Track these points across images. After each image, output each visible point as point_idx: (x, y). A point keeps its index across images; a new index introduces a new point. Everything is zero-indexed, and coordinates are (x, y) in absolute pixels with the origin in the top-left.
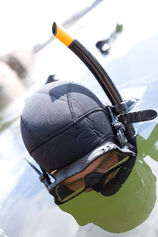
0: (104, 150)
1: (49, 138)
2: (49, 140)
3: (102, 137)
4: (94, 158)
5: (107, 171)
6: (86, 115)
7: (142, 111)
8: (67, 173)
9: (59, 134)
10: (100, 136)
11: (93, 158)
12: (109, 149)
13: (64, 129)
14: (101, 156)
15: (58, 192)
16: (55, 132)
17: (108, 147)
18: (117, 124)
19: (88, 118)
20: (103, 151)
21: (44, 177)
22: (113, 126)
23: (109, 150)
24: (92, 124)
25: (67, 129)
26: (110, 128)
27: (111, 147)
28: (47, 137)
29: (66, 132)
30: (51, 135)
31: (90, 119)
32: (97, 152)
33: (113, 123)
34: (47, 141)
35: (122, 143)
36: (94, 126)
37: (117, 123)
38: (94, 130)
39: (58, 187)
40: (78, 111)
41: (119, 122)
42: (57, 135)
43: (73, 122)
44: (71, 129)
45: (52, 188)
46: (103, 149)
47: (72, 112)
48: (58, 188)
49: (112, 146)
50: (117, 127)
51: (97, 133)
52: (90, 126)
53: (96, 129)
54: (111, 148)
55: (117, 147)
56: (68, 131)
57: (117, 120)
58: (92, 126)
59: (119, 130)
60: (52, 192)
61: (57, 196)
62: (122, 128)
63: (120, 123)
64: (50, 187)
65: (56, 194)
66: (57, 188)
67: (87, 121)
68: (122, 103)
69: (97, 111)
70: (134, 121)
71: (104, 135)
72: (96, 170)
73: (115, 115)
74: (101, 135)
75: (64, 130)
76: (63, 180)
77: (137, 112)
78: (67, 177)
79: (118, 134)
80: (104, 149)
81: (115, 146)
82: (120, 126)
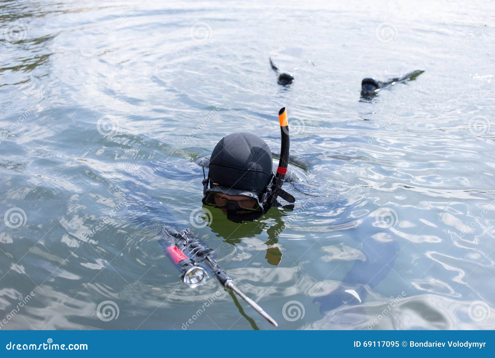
1: (230, 166)
14: (246, 196)
17: (254, 195)
19: (257, 173)
21: (206, 182)
23: (252, 197)
24: (256, 177)
26: (264, 187)
33: (267, 186)
34: (227, 167)
35: (262, 200)
38: (254, 182)
40: (255, 166)
43: (248, 169)
47: (252, 164)
50: (267, 190)
57: (271, 187)
62: (269, 193)
69: (265, 173)
70: (280, 195)
71: (257, 188)
73: (273, 182)
78: (221, 192)
81: (257, 198)
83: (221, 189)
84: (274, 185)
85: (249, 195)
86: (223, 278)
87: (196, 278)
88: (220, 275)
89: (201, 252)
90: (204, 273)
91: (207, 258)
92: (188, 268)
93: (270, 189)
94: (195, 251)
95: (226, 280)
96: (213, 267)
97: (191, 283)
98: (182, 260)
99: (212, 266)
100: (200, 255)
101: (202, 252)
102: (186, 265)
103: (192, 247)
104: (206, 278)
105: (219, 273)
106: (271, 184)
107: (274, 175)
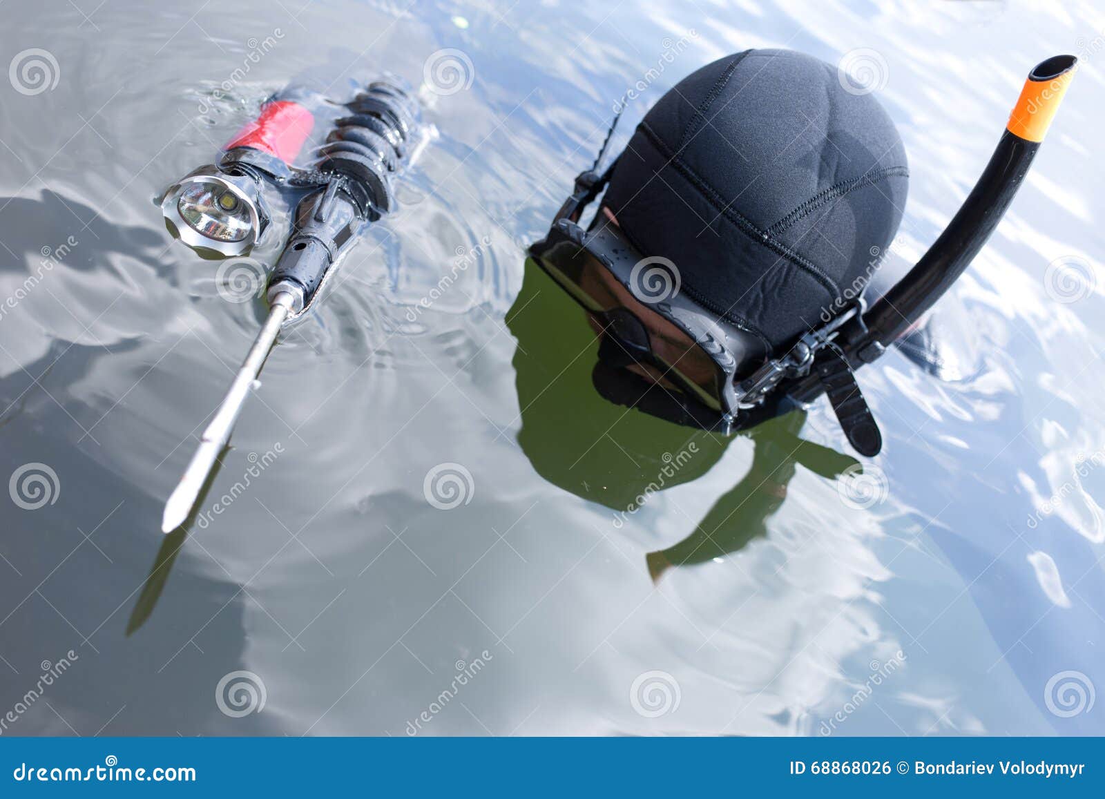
0: (710, 343)
1: (697, 179)
2: (690, 180)
3: (751, 322)
4: (681, 322)
5: (660, 357)
6: (796, 259)
7: (867, 410)
8: (618, 259)
10: (749, 314)
11: (679, 320)
12: (717, 354)
13: (735, 213)
14: (692, 337)
15: (561, 247)
16: (717, 192)
17: (723, 350)
18: (807, 350)
19: (790, 269)
20: (707, 339)
21: (591, 185)
22: (796, 338)
23: (713, 354)
24: (777, 282)
25: (736, 224)
26: (788, 332)
27: (725, 358)
28: (697, 173)
29: (727, 221)
30: (707, 183)
31: (788, 274)
32: (700, 325)
33: (805, 337)
34: (686, 175)
35: (751, 381)
36: (773, 290)
37: (810, 349)
38: (761, 296)
39: (574, 245)
40: (799, 235)
41: (813, 352)
42: (711, 202)
43: (763, 233)
44: (741, 233)
45: (566, 231)
46: (711, 339)
47: (792, 220)
48: (571, 245)
49: (730, 362)
50: (795, 352)
51: (756, 304)
52: (769, 279)
53: (765, 298)
54: (720, 359)
55: (730, 374)
56: (733, 226)
57: (819, 347)
58: (769, 287)
59: (791, 359)
60: (556, 233)
61: (551, 247)
62: (796, 367)
63: (813, 357)
64: (568, 225)
65: (554, 244)
66: (571, 243)
67: (781, 268)
68: (878, 344)
69: (825, 283)
70: (833, 396)
71: (757, 324)
72: (654, 333)
73: (836, 334)
74: (756, 317)
75: (730, 215)
76: (598, 256)
77: (861, 396)
78: (609, 265)
79: (774, 362)
80: (715, 342)
81: (730, 368)
82: (803, 359)
83: (615, 251)
84: (834, 347)
85: (705, 339)
93: (807, 354)
106: (828, 337)
107: (859, 306)
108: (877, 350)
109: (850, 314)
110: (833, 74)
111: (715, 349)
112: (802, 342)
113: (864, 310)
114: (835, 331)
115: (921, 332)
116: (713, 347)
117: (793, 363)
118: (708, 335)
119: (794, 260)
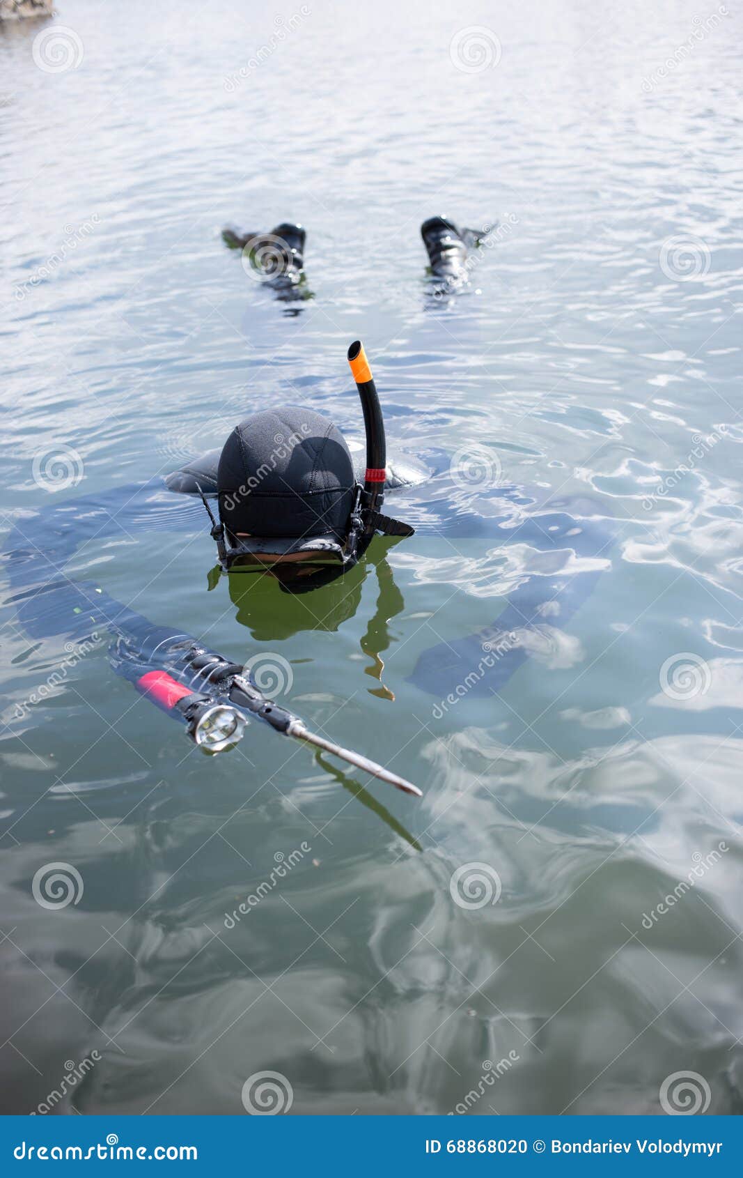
0: (324, 547)
1: (268, 493)
3: (330, 527)
4: (309, 547)
7: (397, 522)
9: (283, 496)
14: (316, 550)
17: (331, 545)
18: (357, 520)
19: (328, 496)
21: (220, 531)
22: (350, 520)
23: (329, 549)
24: (327, 506)
26: (345, 519)
27: (334, 547)
31: (329, 499)
32: (315, 543)
33: (352, 515)
34: (262, 496)
35: (349, 548)
37: (358, 518)
38: (326, 514)
41: (360, 518)
43: (308, 492)
46: (324, 545)
47: (314, 479)
49: (336, 546)
50: (354, 524)
51: (326, 520)
52: (323, 506)
53: (328, 514)
54: (333, 549)
55: (340, 551)
57: (360, 515)
59: (355, 528)
61: (232, 562)
62: (359, 529)
63: (361, 520)
67: (325, 498)
68: (380, 495)
70: (380, 527)
71: (333, 526)
73: (361, 505)
74: (331, 524)
78: (261, 551)
79: (351, 534)
81: (338, 549)
82: (359, 524)
83: (259, 545)
84: (365, 510)
85: (321, 547)
86: (279, 718)
87: (221, 731)
88: (270, 714)
89: (218, 673)
90: (237, 717)
91: (235, 685)
92: (200, 712)
93: (359, 521)
94: (205, 675)
95: (288, 723)
96: (252, 701)
97: (212, 741)
98: (182, 699)
99: (249, 699)
100: (217, 679)
101: (221, 673)
102: (194, 706)
103: (198, 667)
104: (243, 725)
105: (269, 710)
106: (358, 508)
107: (359, 487)
108: (381, 497)
109: (359, 492)
110: (276, 413)
111: (328, 547)
112: (353, 518)
113: (363, 487)
114: (359, 505)
115: (393, 479)
116: (326, 546)
117: (357, 529)
118: (321, 544)
119: (326, 492)
